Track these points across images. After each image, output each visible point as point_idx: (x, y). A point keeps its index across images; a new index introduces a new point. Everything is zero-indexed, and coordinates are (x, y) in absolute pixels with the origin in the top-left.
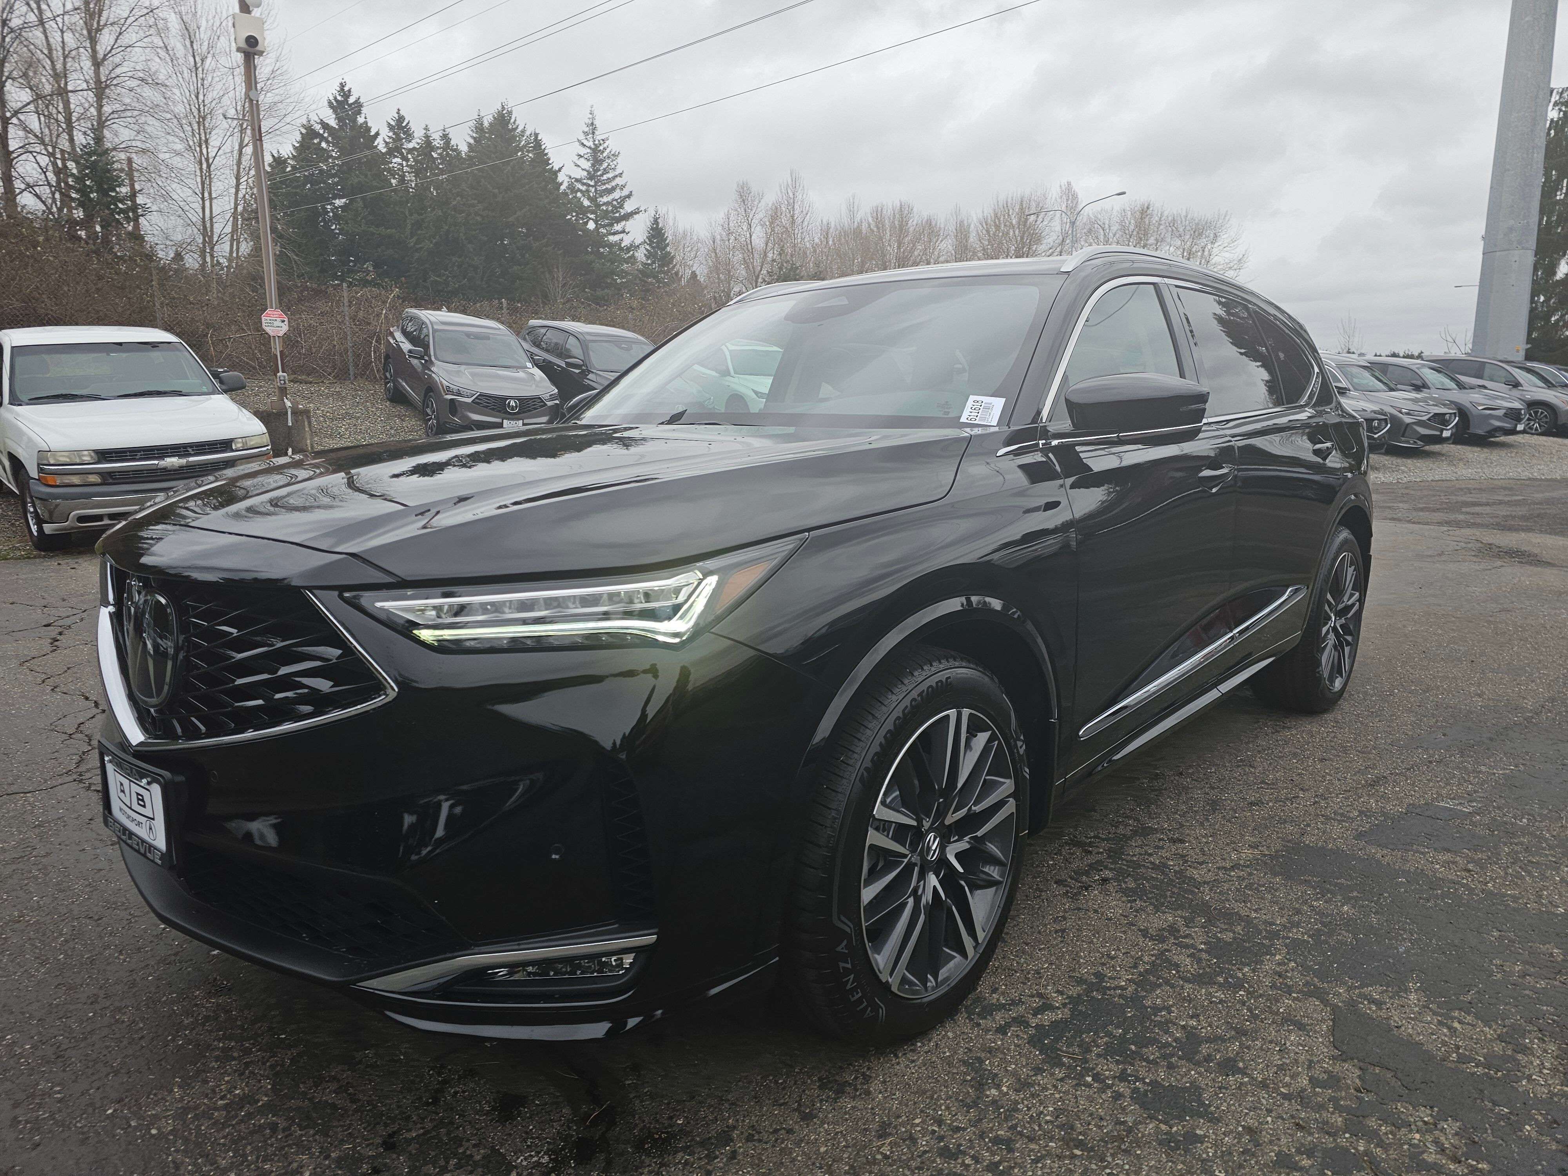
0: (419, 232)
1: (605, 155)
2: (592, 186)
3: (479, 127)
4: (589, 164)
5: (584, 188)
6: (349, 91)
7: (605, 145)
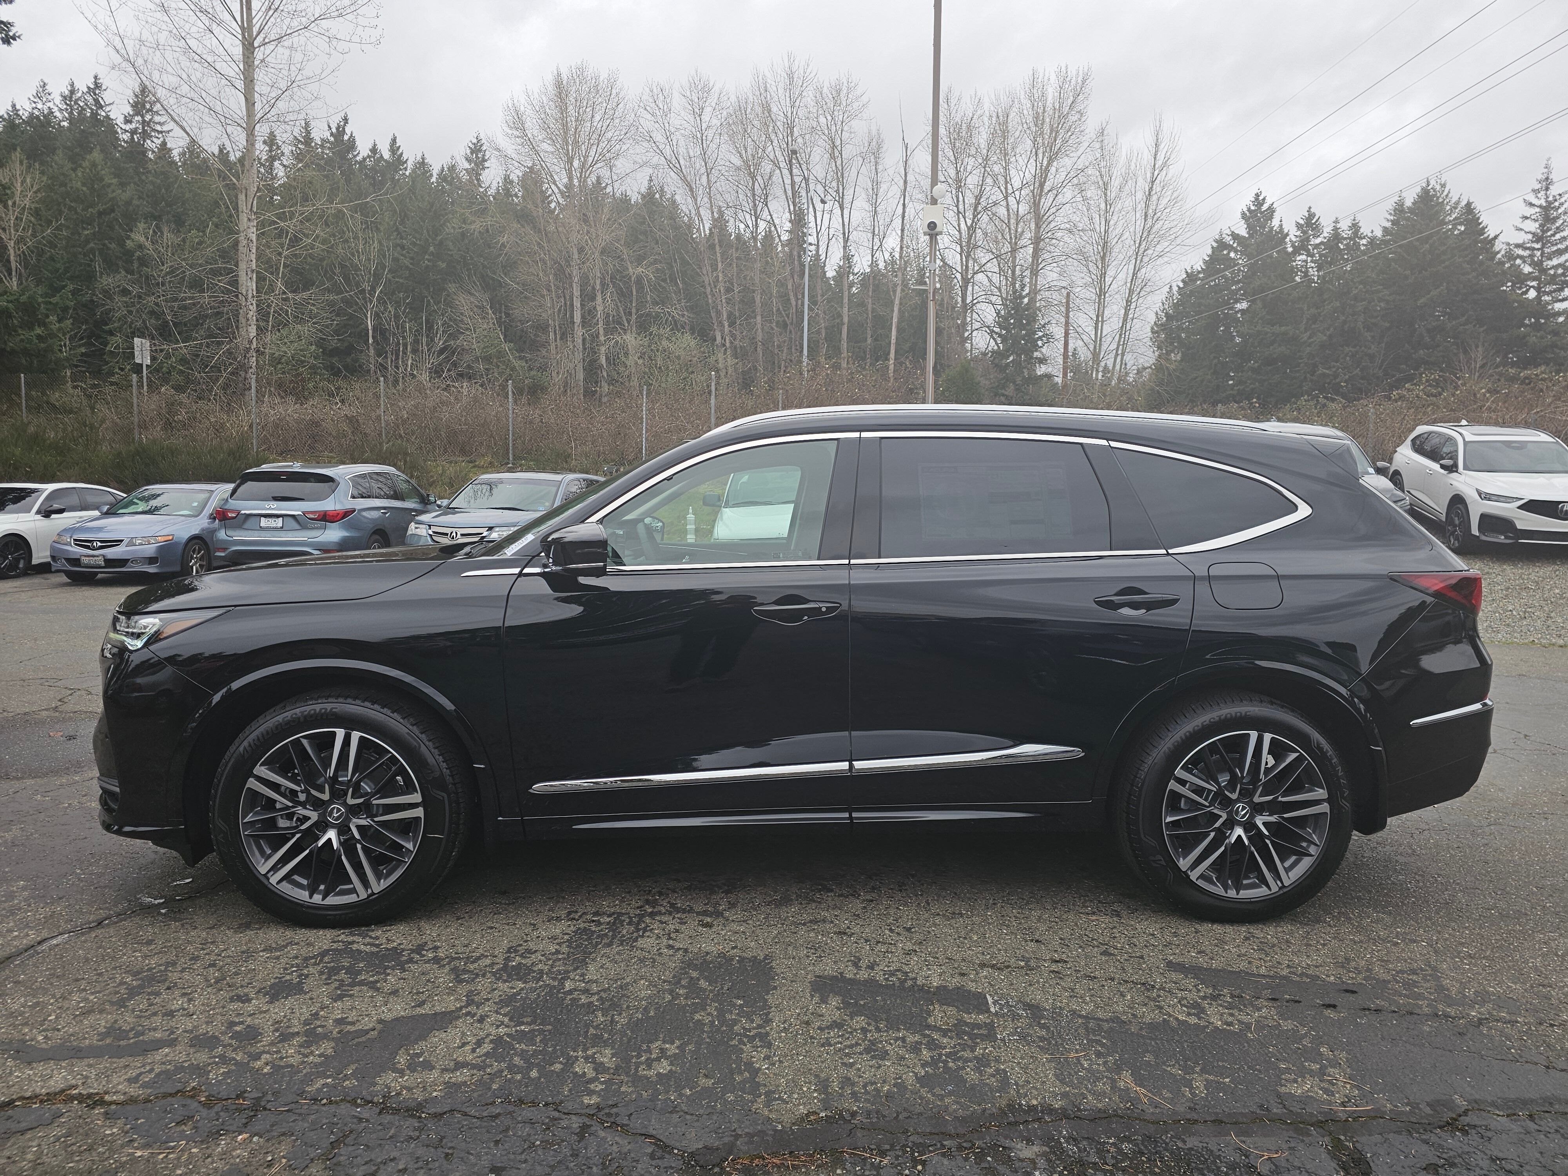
0: (1313, 326)
1: (1560, 211)
2: (1538, 249)
3: (1399, 209)
4: (1537, 225)
5: (1526, 253)
6: (1264, 199)
7: (1562, 200)
